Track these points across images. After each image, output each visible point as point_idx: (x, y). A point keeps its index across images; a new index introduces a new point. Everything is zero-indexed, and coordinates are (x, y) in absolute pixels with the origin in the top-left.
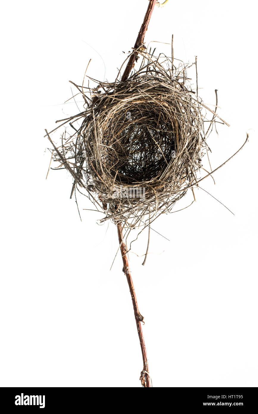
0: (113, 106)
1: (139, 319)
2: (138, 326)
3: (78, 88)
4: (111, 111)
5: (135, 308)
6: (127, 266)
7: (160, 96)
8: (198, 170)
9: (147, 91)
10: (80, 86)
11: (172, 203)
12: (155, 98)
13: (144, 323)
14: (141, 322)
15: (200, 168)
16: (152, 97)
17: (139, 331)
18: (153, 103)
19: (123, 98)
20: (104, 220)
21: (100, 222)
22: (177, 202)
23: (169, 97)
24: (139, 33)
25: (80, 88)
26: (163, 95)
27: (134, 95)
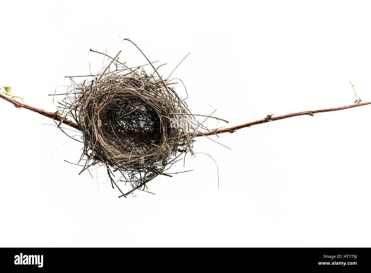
0: (101, 146)
1: (269, 119)
2: (275, 119)
3: (85, 169)
4: (104, 147)
5: (261, 122)
6: (228, 129)
7: (95, 109)
8: (154, 78)
9: (91, 119)
10: (84, 168)
11: (180, 100)
12: (96, 113)
13: (272, 115)
14: (272, 117)
15: (153, 76)
16: (95, 115)
17: (279, 118)
18: (100, 114)
19: (95, 138)
20: (192, 152)
21: (193, 155)
22: (179, 96)
23: (96, 102)
24: (46, 116)
25: (86, 167)
26: (94, 106)
27: (93, 130)
